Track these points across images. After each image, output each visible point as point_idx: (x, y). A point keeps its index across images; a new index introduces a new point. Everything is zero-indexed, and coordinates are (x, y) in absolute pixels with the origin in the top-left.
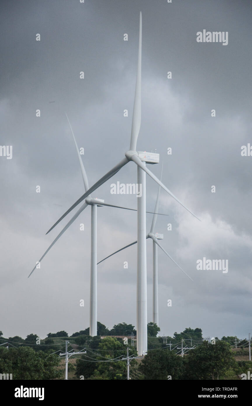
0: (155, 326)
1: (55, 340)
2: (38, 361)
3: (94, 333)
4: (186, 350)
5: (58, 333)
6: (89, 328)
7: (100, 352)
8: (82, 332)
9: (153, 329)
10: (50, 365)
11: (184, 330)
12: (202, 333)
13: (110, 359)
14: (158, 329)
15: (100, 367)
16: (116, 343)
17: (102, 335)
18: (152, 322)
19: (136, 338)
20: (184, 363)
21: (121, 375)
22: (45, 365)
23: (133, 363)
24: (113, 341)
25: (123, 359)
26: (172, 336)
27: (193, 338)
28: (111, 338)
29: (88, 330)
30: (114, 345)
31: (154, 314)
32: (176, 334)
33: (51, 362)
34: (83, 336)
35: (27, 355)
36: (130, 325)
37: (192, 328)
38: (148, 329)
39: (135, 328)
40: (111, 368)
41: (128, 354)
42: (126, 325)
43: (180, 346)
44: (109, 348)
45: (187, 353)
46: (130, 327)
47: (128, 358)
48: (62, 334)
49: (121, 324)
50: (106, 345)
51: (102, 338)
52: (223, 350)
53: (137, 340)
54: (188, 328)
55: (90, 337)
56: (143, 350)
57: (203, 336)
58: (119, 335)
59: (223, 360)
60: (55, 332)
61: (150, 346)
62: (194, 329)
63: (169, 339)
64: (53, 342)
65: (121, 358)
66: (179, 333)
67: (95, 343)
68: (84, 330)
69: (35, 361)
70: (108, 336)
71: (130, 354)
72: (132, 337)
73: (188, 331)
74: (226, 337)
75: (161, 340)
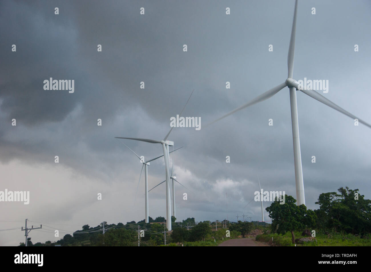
0: (174, 217)
1: (130, 225)
2: (129, 234)
3: (147, 221)
4: (190, 227)
5: (131, 222)
6: (145, 220)
7: (151, 230)
8: (142, 221)
9: (173, 219)
10: (133, 236)
11: (187, 219)
12: (195, 220)
13: (156, 232)
14: (176, 219)
15: (152, 236)
16: (158, 225)
17: (151, 222)
18: (173, 215)
19: (166, 223)
20: (190, 233)
21: (161, 239)
22: (132, 236)
23: (167, 234)
24: (157, 225)
25: (163, 232)
26: (182, 222)
27: (191, 222)
28: (156, 223)
29: (144, 220)
30: (158, 226)
31: (174, 212)
32: (183, 221)
33: (134, 234)
34: (142, 223)
35: (124, 232)
36: (163, 217)
37: (190, 218)
38: (171, 219)
39: (166, 219)
40: (156, 236)
41: (165, 230)
42: (161, 217)
43: (187, 226)
44: (155, 228)
45: (190, 228)
46: (163, 218)
47: (165, 232)
48: (133, 222)
49: (159, 217)
50: (154, 226)
51: (151, 223)
52: (206, 226)
53: (167, 224)
54: (188, 217)
55: (146, 223)
56: (170, 228)
57: (195, 221)
58: (159, 222)
59: (207, 231)
60: (130, 221)
61: (172, 226)
62: (191, 218)
63: (180, 223)
64: (129, 226)
65: (162, 232)
66: (185, 220)
67: (148, 226)
68: (143, 220)
69: (127, 234)
70: (155, 223)
71: (166, 230)
72: (164, 223)
73: (189, 219)
74: (205, 221)
75: (177, 223)
